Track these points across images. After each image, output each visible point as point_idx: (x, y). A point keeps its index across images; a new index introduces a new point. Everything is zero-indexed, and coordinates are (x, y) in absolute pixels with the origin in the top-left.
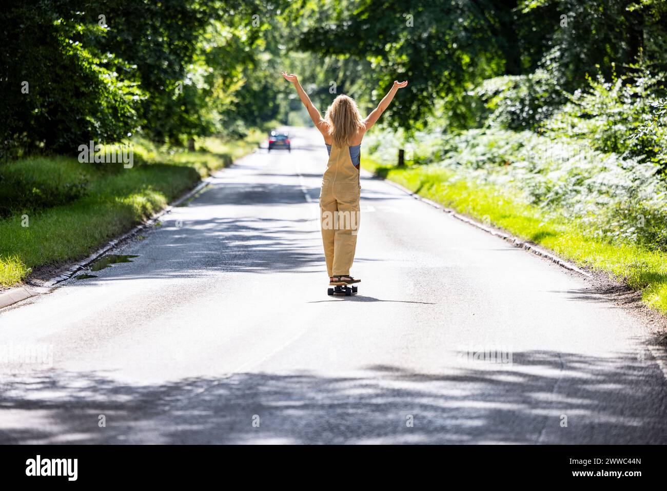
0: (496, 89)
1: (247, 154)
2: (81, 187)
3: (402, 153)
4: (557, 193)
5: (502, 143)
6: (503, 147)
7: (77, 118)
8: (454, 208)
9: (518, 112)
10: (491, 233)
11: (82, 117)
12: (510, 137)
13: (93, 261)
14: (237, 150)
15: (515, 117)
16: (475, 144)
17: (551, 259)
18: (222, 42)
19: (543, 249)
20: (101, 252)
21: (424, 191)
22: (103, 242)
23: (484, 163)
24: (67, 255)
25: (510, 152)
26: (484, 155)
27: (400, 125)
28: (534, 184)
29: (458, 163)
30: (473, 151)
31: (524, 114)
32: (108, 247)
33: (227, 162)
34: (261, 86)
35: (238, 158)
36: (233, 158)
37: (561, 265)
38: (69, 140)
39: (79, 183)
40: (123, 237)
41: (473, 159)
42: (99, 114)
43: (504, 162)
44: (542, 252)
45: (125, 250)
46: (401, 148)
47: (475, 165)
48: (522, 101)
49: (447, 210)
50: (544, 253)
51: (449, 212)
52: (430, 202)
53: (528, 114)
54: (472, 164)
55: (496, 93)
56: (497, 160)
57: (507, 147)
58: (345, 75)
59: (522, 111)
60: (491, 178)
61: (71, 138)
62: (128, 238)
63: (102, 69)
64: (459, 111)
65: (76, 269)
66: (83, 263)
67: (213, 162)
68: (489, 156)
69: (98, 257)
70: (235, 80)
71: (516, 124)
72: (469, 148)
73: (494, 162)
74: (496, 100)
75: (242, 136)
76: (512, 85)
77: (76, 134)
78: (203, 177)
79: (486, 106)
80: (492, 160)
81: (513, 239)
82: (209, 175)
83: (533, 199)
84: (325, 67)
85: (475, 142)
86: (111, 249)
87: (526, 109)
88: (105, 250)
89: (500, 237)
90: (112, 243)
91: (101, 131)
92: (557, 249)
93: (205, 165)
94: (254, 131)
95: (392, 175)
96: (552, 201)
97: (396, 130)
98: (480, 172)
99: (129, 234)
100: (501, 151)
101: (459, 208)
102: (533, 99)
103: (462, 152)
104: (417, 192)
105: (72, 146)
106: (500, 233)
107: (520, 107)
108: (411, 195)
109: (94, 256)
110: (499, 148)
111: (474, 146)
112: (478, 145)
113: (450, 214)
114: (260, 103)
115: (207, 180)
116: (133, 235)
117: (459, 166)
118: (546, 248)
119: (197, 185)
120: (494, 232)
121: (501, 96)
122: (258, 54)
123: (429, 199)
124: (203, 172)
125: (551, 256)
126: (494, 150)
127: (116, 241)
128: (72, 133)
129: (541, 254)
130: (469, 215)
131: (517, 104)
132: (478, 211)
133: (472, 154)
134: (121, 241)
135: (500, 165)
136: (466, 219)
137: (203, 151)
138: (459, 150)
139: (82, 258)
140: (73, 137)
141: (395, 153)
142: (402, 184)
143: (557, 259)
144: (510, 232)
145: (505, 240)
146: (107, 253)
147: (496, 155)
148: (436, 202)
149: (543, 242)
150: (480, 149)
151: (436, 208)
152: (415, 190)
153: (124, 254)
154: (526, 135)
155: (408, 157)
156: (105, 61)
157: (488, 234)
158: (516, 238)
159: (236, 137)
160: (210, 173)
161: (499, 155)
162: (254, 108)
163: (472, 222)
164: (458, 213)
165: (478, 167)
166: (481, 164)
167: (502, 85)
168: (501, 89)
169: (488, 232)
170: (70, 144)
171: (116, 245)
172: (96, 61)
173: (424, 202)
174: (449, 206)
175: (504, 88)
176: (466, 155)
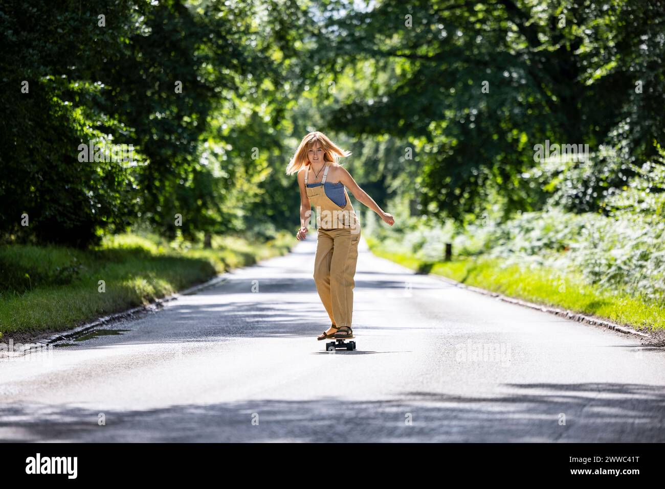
0: (555, 169)
1: (273, 256)
2: (74, 271)
3: (449, 248)
4: (620, 268)
5: (561, 227)
6: (562, 231)
7: (67, 187)
8: (503, 292)
9: (580, 195)
10: (542, 311)
11: (72, 186)
12: (571, 219)
13: (78, 333)
14: (262, 251)
15: (577, 201)
16: (530, 228)
17: (606, 326)
18: (241, 121)
19: (598, 318)
20: (88, 326)
21: (470, 280)
22: (91, 317)
23: (540, 249)
24: (46, 323)
25: (569, 236)
26: (539, 240)
27: (449, 217)
28: (593, 261)
29: (511, 251)
30: (528, 236)
31: (588, 198)
32: (97, 323)
33: (250, 261)
34: (291, 182)
35: (262, 259)
36: (257, 259)
37: (617, 330)
38: (57, 212)
39: (71, 266)
40: (117, 315)
41: (527, 245)
42: (92, 182)
43: (563, 248)
44: (596, 320)
45: (117, 326)
46: (449, 241)
47: (529, 251)
48: (586, 183)
49: (494, 294)
50: (599, 321)
51: (497, 296)
52: (478, 289)
53: (591, 196)
54: (526, 250)
55: (556, 174)
56: (555, 246)
57: (567, 231)
58: (386, 168)
59: (585, 193)
60: (548, 263)
61: (58, 210)
62: (122, 317)
63: (96, 132)
64: (515, 198)
65: (54, 338)
66: (65, 334)
67: (232, 259)
68: (545, 241)
69: (83, 330)
70: (259, 168)
71: (577, 206)
72: (523, 233)
73: (552, 248)
74: (555, 182)
75: (269, 239)
76: (572, 165)
77: (64, 206)
78: (219, 272)
79: (545, 188)
80: (549, 245)
81: (565, 313)
82: (227, 271)
83: (592, 278)
84: (363, 159)
85: (530, 226)
86: (101, 325)
87: (590, 191)
88: (93, 324)
89: (551, 312)
90: (103, 320)
91: (94, 202)
92: (613, 316)
93: (223, 260)
94: (284, 235)
95: (436, 269)
96: (614, 277)
97: (443, 223)
98: (535, 257)
99: (125, 314)
100: (560, 236)
101: (508, 292)
102: (599, 180)
103: (514, 238)
104: (463, 281)
105: (59, 220)
106: (551, 309)
107: (583, 189)
108: (456, 285)
109: (79, 329)
110: (557, 232)
111: (528, 231)
112: (533, 229)
113: (497, 299)
114: (290, 202)
115: (223, 276)
116: (129, 315)
117: (511, 254)
118: (601, 317)
119: (211, 279)
120: (544, 309)
121: (561, 177)
122: (284, 139)
123: (476, 287)
124: (220, 267)
125: (606, 323)
126: (551, 234)
127: (107, 318)
128: (60, 205)
129: (595, 323)
130: (518, 296)
131: (579, 186)
132: (529, 291)
133: (526, 240)
134: (114, 319)
135: (558, 250)
136: (515, 301)
137: (222, 248)
138: (511, 236)
139: (64, 329)
140: (61, 209)
141: (442, 248)
142: (447, 276)
143: (613, 325)
144: (563, 307)
145: (557, 315)
146: (95, 328)
147: (553, 240)
148: (484, 288)
149: (599, 312)
150: (535, 234)
151: (483, 294)
152: (461, 279)
153: (115, 329)
154: (588, 218)
155: (456, 251)
156: (99, 123)
157: (539, 312)
158: (568, 311)
159: (262, 239)
160: (227, 269)
161: (557, 240)
162: (284, 208)
163: (521, 302)
164: (507, 296)
165: (533, 253)
166: (536, 250)
167: (561, 164)
168: (560, 169)
169: (539, 309)
170: (58, 217)
171: (107, 321)
172: (88, 123)
173: (471, 290)
174: (498, 291)
175: (563, 168)
176: (519, 241)
